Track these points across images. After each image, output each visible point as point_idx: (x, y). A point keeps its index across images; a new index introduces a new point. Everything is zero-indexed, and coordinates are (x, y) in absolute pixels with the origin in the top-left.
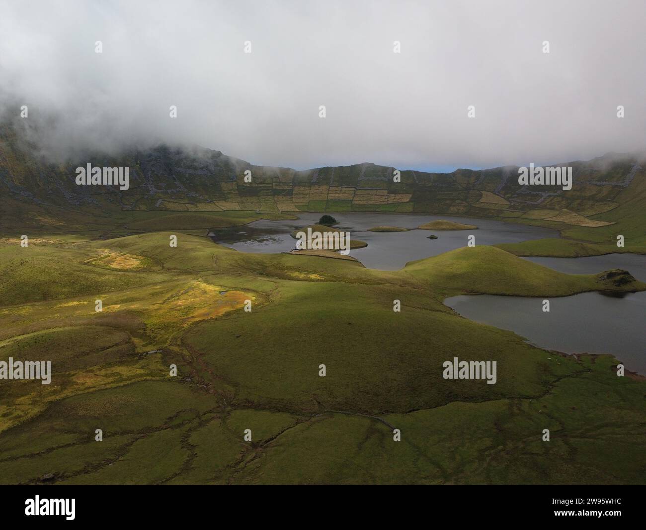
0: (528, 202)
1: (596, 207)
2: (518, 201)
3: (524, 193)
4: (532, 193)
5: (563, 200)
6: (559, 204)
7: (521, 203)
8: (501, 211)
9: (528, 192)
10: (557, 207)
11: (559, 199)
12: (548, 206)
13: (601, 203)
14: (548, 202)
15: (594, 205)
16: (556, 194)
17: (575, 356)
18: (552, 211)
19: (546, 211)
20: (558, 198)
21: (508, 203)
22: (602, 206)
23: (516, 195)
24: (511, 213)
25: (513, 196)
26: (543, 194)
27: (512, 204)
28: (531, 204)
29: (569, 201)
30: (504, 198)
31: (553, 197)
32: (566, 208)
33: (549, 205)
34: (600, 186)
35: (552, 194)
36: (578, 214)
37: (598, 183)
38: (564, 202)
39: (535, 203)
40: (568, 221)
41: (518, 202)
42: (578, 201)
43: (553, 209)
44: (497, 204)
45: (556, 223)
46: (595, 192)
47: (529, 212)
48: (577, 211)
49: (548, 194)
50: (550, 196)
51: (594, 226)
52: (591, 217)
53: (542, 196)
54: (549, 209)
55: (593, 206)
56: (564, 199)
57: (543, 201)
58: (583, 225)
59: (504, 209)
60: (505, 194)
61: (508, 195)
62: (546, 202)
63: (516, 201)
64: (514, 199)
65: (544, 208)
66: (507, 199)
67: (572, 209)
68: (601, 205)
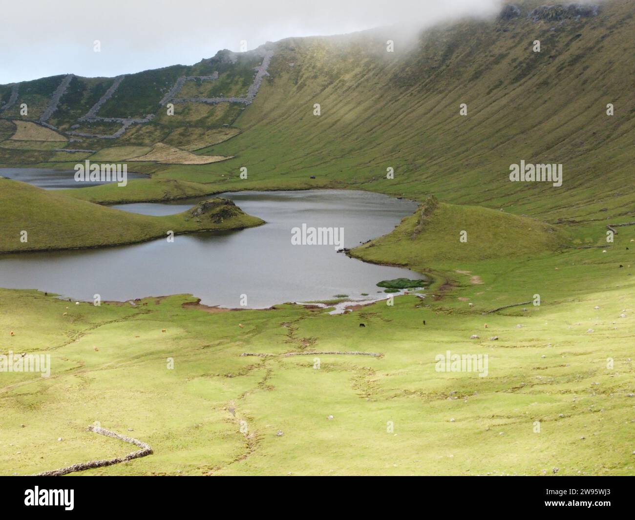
0: (98, 136)
1: (207, 137)
2: (82, 134)
3: (91, 121)
4: (106, 120)
5: (156, 130)
6: (150, 136)
7: (87, 138)
8: (52, 153)
9: (99, 118)
10: (147, 141)
11: (151, 128)
12: (133, 141)
13: (214, 131)
14: (132, 134)
15: (204, 134)
16: (144, 121)
17: (132, 303)
18: (139, 147)
19: (129, 149)
20: (149, 126)
21: (65, 139)
22: (216, 135)
23: (78, 126)
24: (69, 154)
25: (73, 127)
26: (124, 121)
27: (72, 140)
28: (105, 139)
29: (167, 131)
30: (57, 131)
31: (140, 125)
32: (162, 141)
33: (134, 138)
34: (211, 104)
35: (138, 120)
36: (180, 149)
37: (210, 100)
38: (158, 133)
39: (111, 137)
40: (163, 160)
41: (82, 137)
42: (181, 130)
43: (141, 145)
44: (44, 142)
45: (144, 163)
46: (205, 115)
47: (100, 151)
48: (179, 144)
49: (133, 121)
50: (135, 124)
51: (202, 162)
52: (199, 152)
53: (123, 125)
54: (134, 144)
55: (203, 136)
56: (158, 127)
57: (125, 133)
58: (187, 163)
59: (57, 149)
60: (59, 124)
61: (64, 126)
62: (129, 134)
63: (78, 136)
64: (74, 132)
65: (127, 143)
66: (63, 133)
67: (170, 143)
68: (214, 133)
